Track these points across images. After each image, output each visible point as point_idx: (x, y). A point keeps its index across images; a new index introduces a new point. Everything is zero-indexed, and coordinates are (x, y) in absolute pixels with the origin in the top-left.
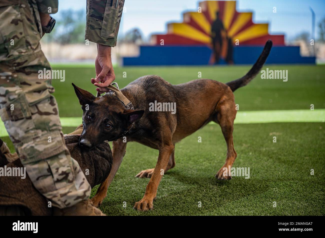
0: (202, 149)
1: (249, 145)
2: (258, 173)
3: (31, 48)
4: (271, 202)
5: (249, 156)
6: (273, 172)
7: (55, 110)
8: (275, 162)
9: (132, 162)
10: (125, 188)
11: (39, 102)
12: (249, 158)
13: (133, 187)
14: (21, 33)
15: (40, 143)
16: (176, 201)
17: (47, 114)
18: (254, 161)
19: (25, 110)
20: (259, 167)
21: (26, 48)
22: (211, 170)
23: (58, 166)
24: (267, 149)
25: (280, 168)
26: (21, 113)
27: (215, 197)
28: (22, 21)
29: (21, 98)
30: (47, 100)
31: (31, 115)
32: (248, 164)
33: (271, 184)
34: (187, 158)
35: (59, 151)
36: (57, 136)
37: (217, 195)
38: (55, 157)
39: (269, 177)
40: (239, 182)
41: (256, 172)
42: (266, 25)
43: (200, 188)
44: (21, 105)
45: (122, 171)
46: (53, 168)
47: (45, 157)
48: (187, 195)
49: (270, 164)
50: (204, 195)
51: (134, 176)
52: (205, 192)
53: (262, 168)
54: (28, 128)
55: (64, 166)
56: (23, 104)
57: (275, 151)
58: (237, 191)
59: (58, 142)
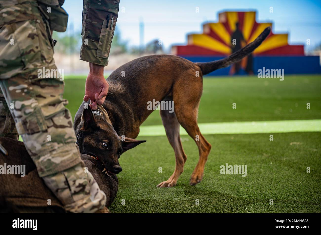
0: (222, 158)
1: (270, 154)
2: (279, 183)
3: (46, 62)
4: (292, 211)
5: (269, 166)
6: (294, 181)
7: (70, 123)
8: (295, 172)
9: (154, 171)
10: (147, 198)
11: (55, 115)
12: (269, 167)
13: (155, 196)
14: (37, 48)
15: (57, 155)
16: (197, 210)
17: (63, 127)
18: (275, 171)
19: (41, 124)
20: (280, 176)
21: (41, 62)
22: (232, 180)
23: (75, 178)
24: (287, 158)
25: (301, 178)
26: (37, 127)
27: (236, 206)
28: (38, 36)
29: (37, 111)
30: (62, 113)
31: (47, 128)
32: (269, 174)
33: (292, 194)
34: (208, 168)
35: (76, 163)
36: (73, 148)
37: (238, 204)
38: (72, 169)
39: (290, 187)
40: (260, 191)
41: (277, 181)
42: (286, 36)
43: (221, 197)
44: (37, 119)
45: (144, 180)
46: (70, 180)
47: (62, 169)
48: (208, 204)
49: (291, 173)
50: (225, 204)
51: (156, 186)
52: (226, 202)
53: (283, 177)
54: (44, 141)
55: (81, 178)
56: (39, 117)
57: (296, 161)
58: (258, 201)
59: (74, 154)
